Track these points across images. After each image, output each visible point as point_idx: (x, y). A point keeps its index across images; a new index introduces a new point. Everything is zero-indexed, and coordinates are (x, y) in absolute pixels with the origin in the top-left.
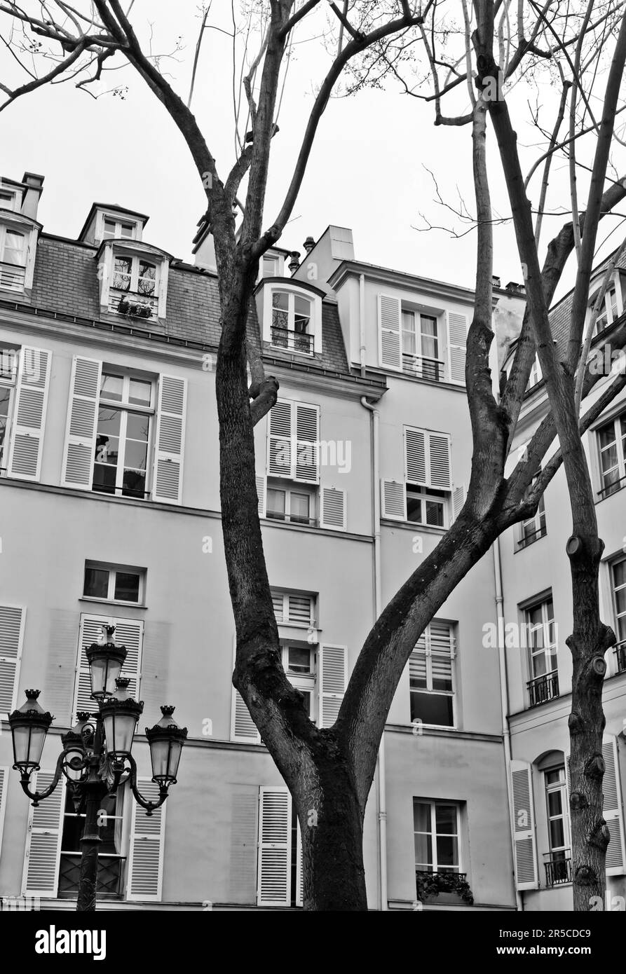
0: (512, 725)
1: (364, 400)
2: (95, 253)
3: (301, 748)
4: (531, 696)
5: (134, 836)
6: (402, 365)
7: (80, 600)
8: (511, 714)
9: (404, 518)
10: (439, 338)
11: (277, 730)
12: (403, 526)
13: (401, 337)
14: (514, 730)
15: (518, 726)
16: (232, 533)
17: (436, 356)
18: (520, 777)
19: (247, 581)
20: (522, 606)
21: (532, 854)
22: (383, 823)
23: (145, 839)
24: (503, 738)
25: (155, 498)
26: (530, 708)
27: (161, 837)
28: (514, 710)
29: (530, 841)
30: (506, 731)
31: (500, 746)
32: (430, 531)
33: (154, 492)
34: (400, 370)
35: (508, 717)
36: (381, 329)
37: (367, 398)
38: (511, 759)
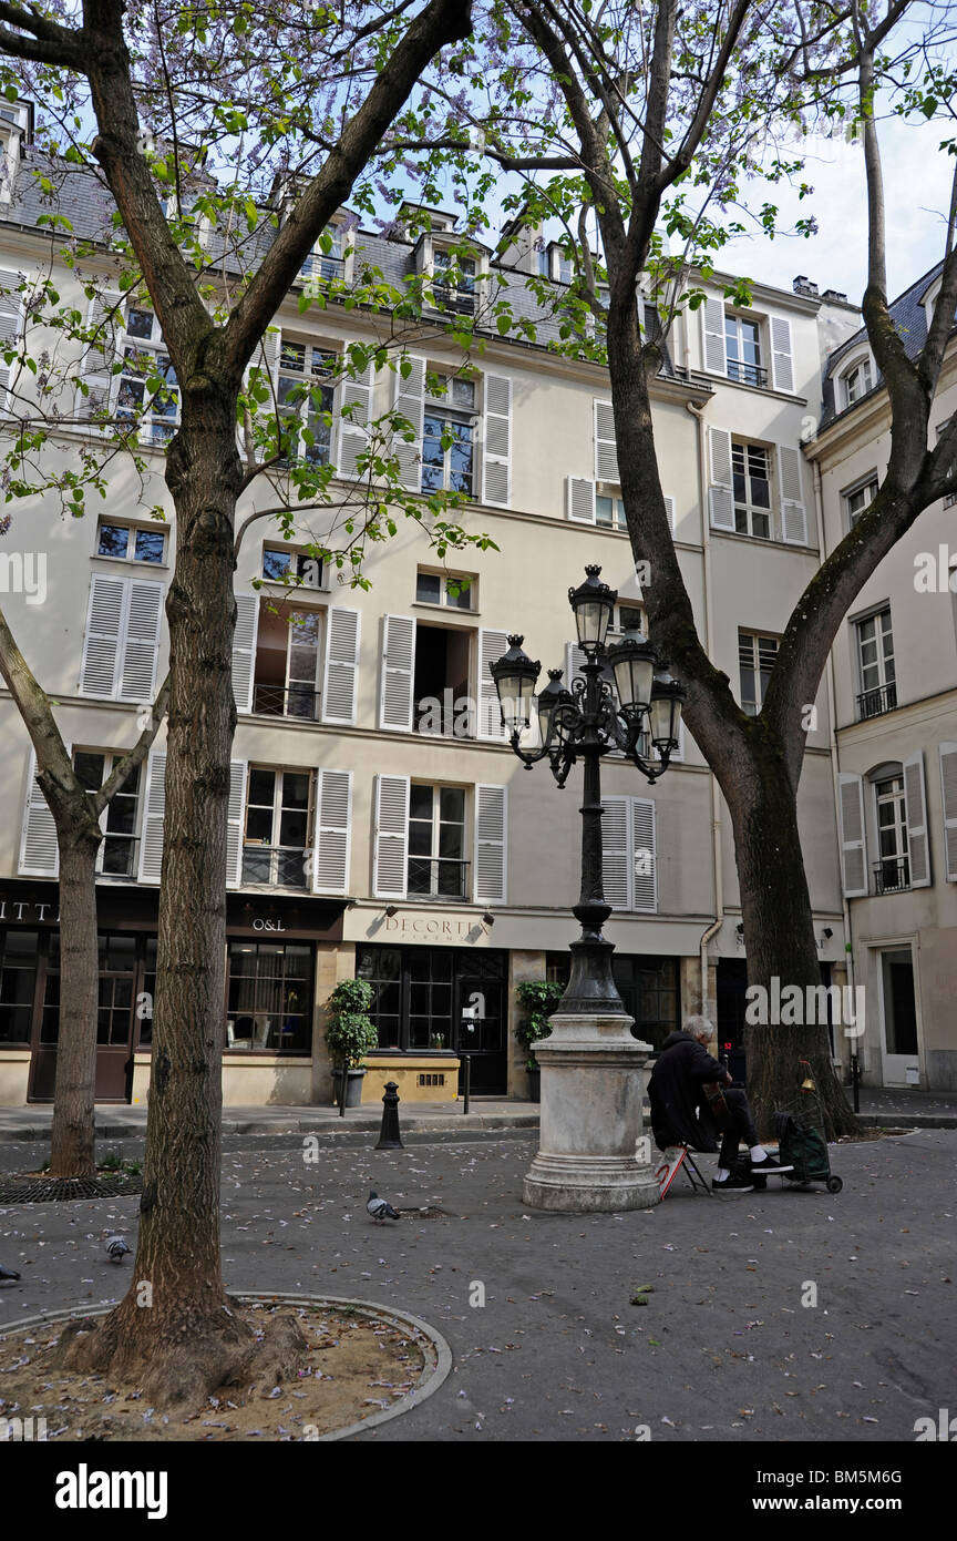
0: (840, 738)
1: (690, 405)
2: (412, 249)
3: (732, 733)
4: (862, 710)
5: (478, 842)
6: (726, 370)
7: (414, 605)
8: (839, 727)
9: (733, 529)
10: (760, 344)
11: (704, 714)
12: (731, 536)
13: (725, 341)
14: (841, 743)
15: (846, 739)
16: (636, 504)
17: (758, 362)
18: (851, 790)
19: (657, 555)
20: (852, 620)
21: (862, 863)
22: (717, 832)
23: (488, 845)
24: (831, 751)
25: (485, 502)
26: (860, 722)
27: (504, 843)
28: (843, 722)
29: (861, 850)
30: (833, 744)
31: (828, 759)
32: (758, 542)
33: (484, 497)
34: (725, 375)
35: (835, 731)
36: (705, 332)
37: (694, 403)
38: (839, 771)
